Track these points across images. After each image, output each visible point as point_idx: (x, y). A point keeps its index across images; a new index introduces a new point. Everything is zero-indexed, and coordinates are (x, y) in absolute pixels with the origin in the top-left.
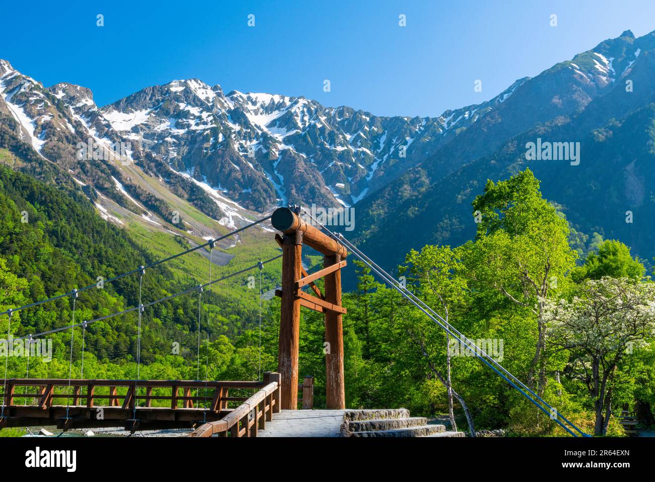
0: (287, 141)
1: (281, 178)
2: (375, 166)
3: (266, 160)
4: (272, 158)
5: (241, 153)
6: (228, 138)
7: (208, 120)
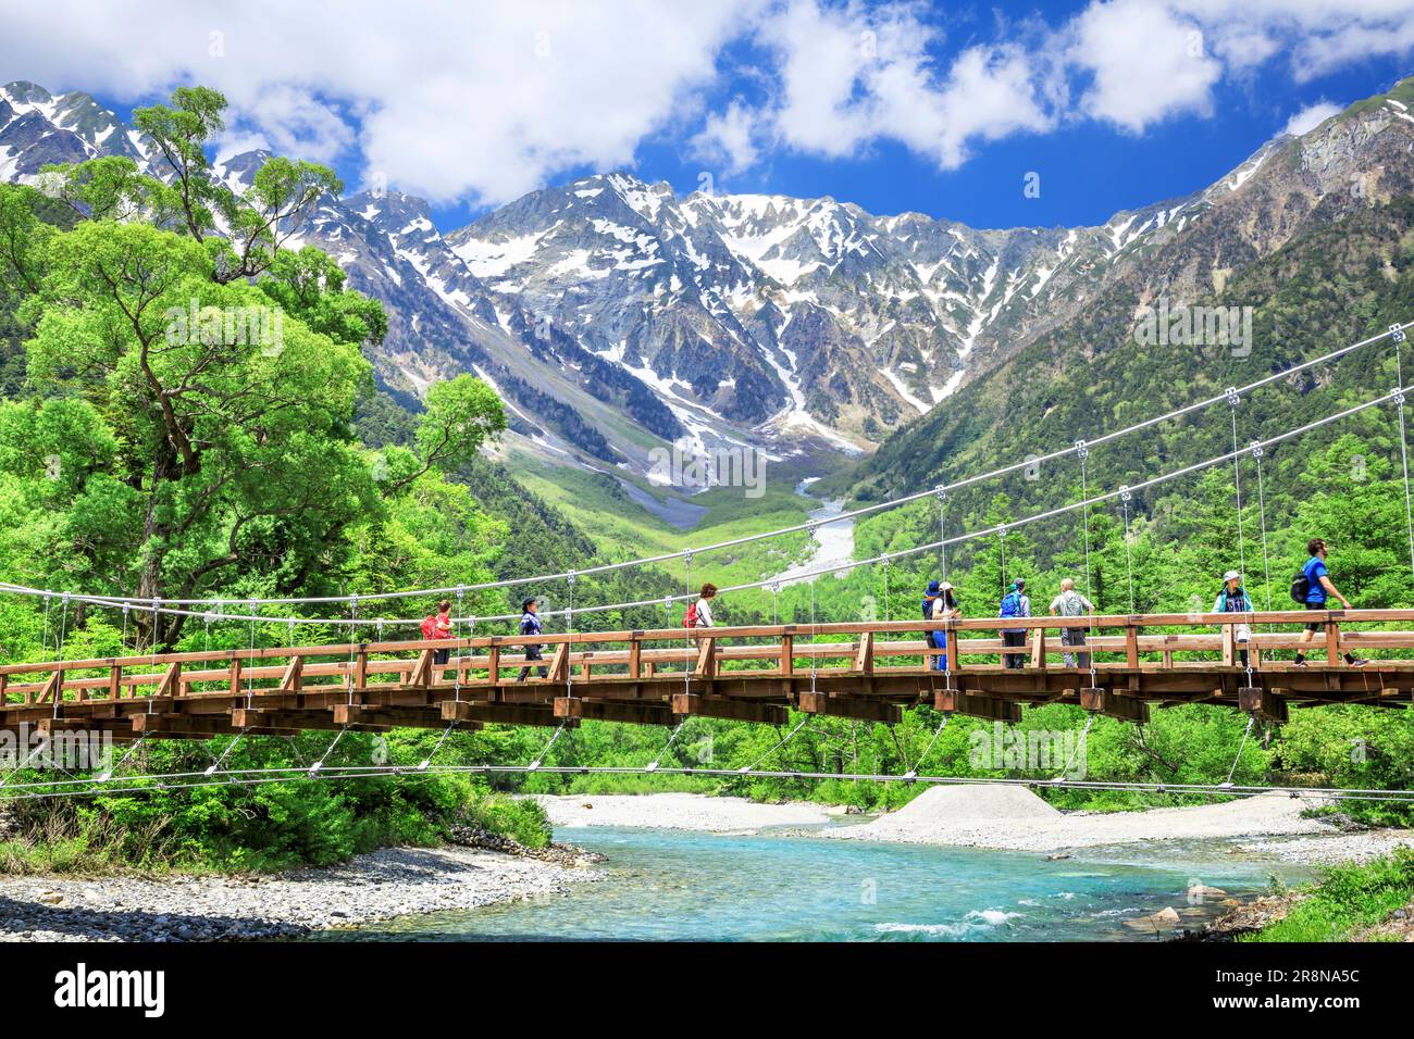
0: (802, 285)
1: (792, 357)
2: (975, 328)
3: (761, 324)
4: (773, 318)
5: (714, 312)
6: (688, 283)
7: (649, 250)
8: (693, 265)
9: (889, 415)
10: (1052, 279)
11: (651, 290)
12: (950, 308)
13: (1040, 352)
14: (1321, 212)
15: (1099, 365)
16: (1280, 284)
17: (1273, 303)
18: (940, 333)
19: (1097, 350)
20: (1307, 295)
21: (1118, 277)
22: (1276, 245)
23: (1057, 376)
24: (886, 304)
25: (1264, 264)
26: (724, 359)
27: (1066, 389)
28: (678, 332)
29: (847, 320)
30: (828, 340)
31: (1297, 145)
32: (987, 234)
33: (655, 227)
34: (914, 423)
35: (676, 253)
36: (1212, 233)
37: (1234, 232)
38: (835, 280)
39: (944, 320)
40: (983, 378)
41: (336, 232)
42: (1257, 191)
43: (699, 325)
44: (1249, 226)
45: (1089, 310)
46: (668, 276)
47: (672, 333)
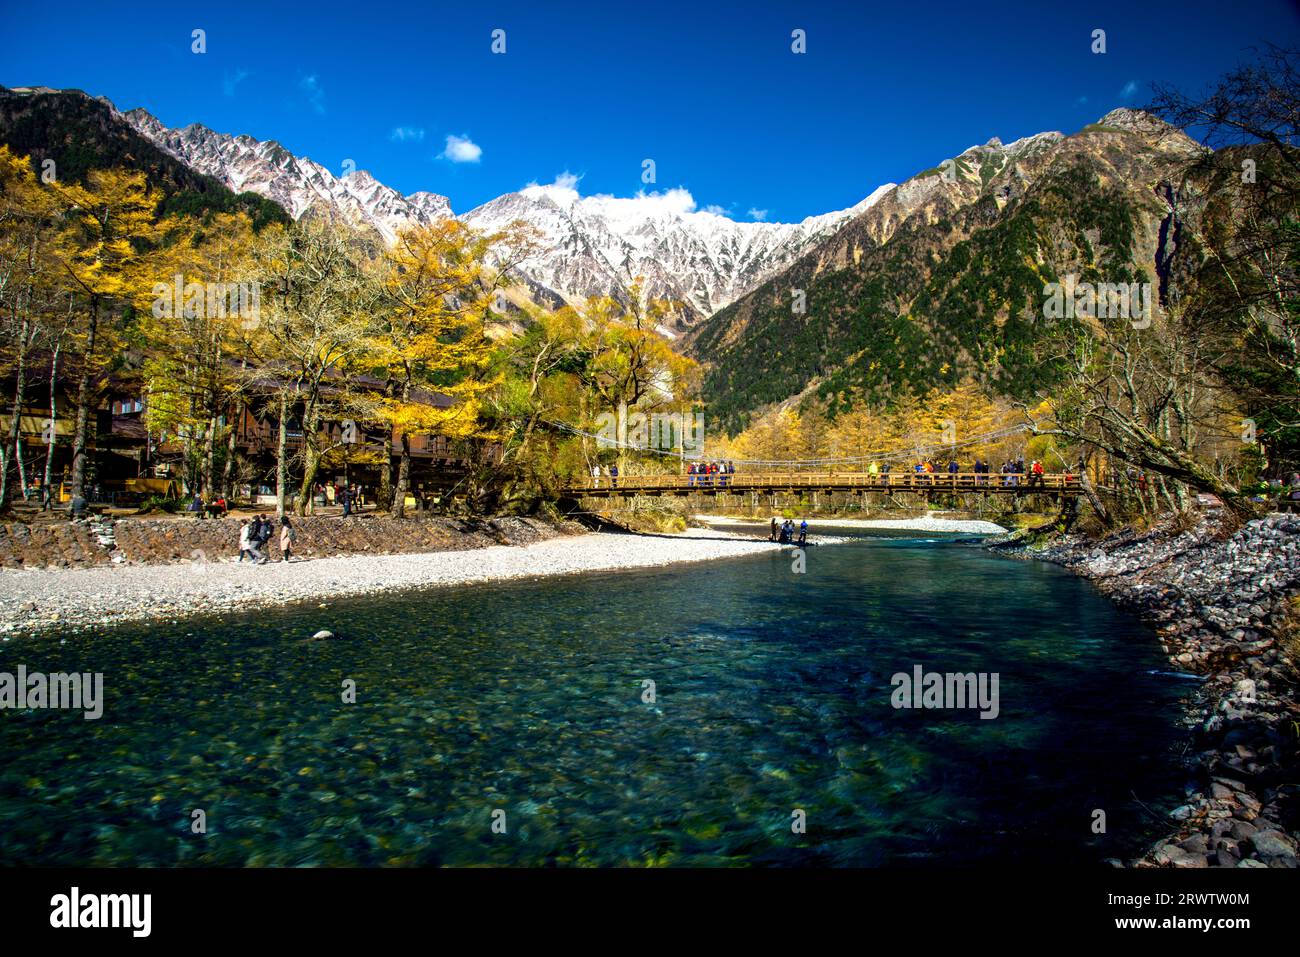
2: (734, 274)
3: (624, 268)
4: (630, 265)
5: (599, 261)
6: (586, 246)
7: (565, 227)
8: (588, 236)
9: (690, 317)
10: (774, 250)
11: (567, 247)
12: (722, 263)
13: (767, 289)
14: (907, 224)
16: (887, 261)
17: (883, 270)
18: (717, 274)
20: (900, 267)
21: (807, 252)
22: (884, 240)
23: (777, 302)
24: (689, 259)
25: (879, 249)
26: (604, 286)
27: (781, 309)
28: (580, 270)
29: (668, 267)
30: (659, 277)
31: (895, 190)
32: (743, 226)
33: (569, 215)
34: (703, 323)
35: (579, 229)
36: (854, 232)
37: (865, 231)
38: (663, 246)
39: (719, 269)
40: (739, 301)
41: (402, 214)
42: (876, 212)
43: (592, 268)
44: (872, 229)
45: (793, 268)
46: (576, 241)
47: (577, 272)
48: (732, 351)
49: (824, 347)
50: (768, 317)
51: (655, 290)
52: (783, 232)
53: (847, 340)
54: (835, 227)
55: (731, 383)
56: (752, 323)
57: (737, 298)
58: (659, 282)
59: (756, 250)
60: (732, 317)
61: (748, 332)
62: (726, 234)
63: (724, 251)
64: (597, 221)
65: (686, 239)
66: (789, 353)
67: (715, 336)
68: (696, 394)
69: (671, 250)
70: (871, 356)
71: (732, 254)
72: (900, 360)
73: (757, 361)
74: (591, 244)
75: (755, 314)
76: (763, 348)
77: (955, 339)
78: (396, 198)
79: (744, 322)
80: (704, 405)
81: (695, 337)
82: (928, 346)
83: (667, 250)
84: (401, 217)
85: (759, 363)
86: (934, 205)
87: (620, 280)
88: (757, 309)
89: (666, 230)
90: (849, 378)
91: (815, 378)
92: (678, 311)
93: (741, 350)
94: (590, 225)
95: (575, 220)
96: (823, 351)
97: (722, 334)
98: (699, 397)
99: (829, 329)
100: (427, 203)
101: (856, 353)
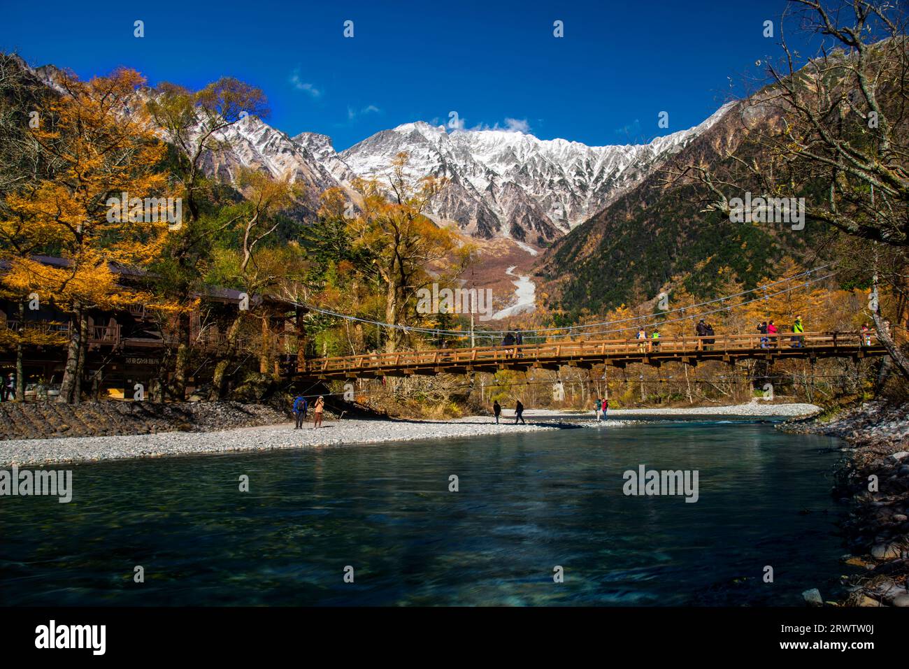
2: (589, 194)
3: (489, 193)
4: (494, 190)
5: (466, 188)
6: (454, 174)
7: (435, 159)
8: (456, 165)
9: (550, 235)
10: (625, 170)
11: (437, 176)
12: (577, 184)
13: (620, 204)
14: (750, 137)
15: (648, 211)
18: (573, 195)
19: (647, 204)
21: (656, 169)
22: (729, 154)
23: (629, 216)
24: (548, 182)
25: (724, 162)
26: (472, 210)
27: (633, 222)
28: (449, 197)
29: (529, 190)
30: (520, 200)
31: (738, 106)
32: (595, 149)
33: (438, 147)
34: (561, 239)
35: (448, 160)
36: (699, 147)
37: (710, 147)
38: (523, 172)
39: (575, 190)
40: (594, 218)
41: (289, 153)
42: (720, 128)
43: (459, 194)
44: (717, 144)
45: (643, 184)
46: (444, 171)
47: (447, 198)
48: (588, 263)
49: (674, 255)
50: (621, 230)
51: (517, 211)
52: (633, 152)
53: (696, 248)
54: (681, 144)
55: (588, 292)
56: (607, 237)
57: (592, 215)
58: (521, 204)
59: (608, 170)
60: (588, 232)
61: (603, 246)
62: (580, 157)
63: (579, 173)
64: (463, 152)
65: (544, 164)
66: (641, 262)
67: (573, 250)
68: (557, 303)
69: (531, 174)
70: (719, 261)
71: (587, 176)
72: (748, 264)
73: (612, 271)
74: (458, 172)
75: (609, 229)
76: (617, 259)
77: (801, 241)
78: (283, 138)
79: (599, 236)
80: (564, 313)
81: (554, 252)
82: (775, 248)
83: (527, 175)
84: (288, 155)
85: (613, 273)
86: (776, 117)
87: (486, 204)
88: (610, 224)
89: (526, 158)
90: (699, 282)
91: (666, 285)
92: (539, 229)
93: (597, 262)
94: (457, 156)
95: (444, 152)
96: (673, 259)
97: (579, 248)
98: (559, 305)
99: (678, 239)
100: (311, 142)
101: (705, 259)
